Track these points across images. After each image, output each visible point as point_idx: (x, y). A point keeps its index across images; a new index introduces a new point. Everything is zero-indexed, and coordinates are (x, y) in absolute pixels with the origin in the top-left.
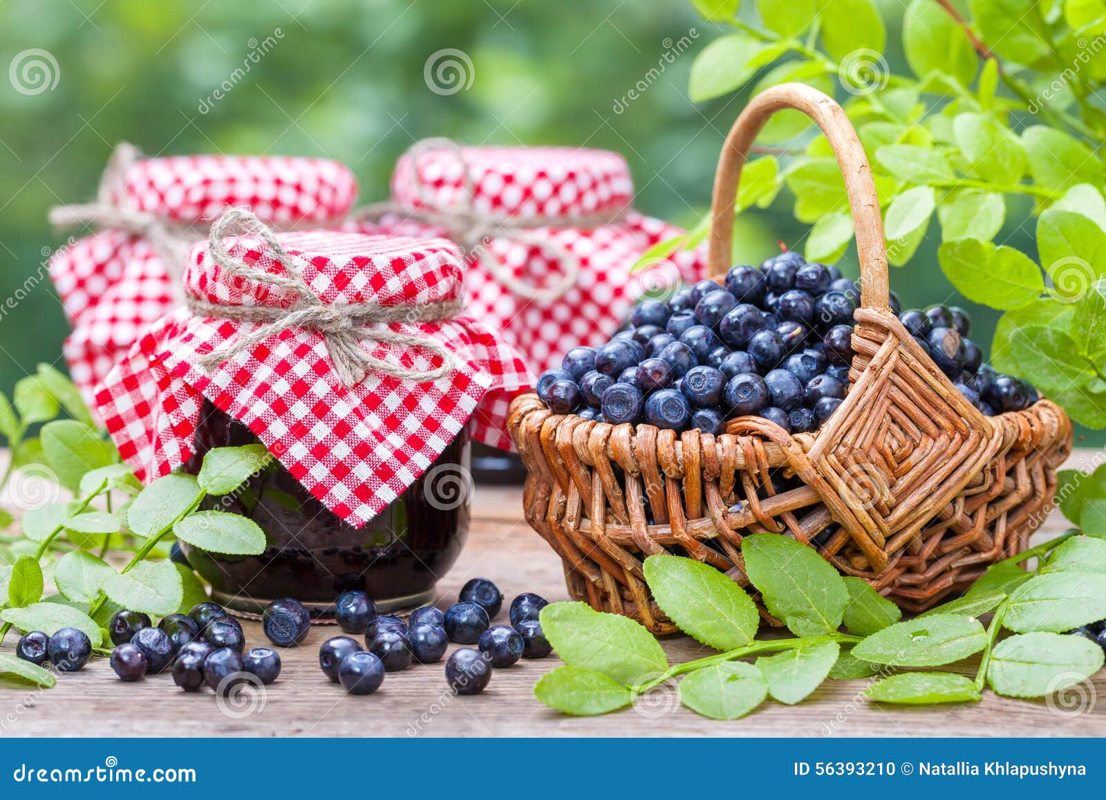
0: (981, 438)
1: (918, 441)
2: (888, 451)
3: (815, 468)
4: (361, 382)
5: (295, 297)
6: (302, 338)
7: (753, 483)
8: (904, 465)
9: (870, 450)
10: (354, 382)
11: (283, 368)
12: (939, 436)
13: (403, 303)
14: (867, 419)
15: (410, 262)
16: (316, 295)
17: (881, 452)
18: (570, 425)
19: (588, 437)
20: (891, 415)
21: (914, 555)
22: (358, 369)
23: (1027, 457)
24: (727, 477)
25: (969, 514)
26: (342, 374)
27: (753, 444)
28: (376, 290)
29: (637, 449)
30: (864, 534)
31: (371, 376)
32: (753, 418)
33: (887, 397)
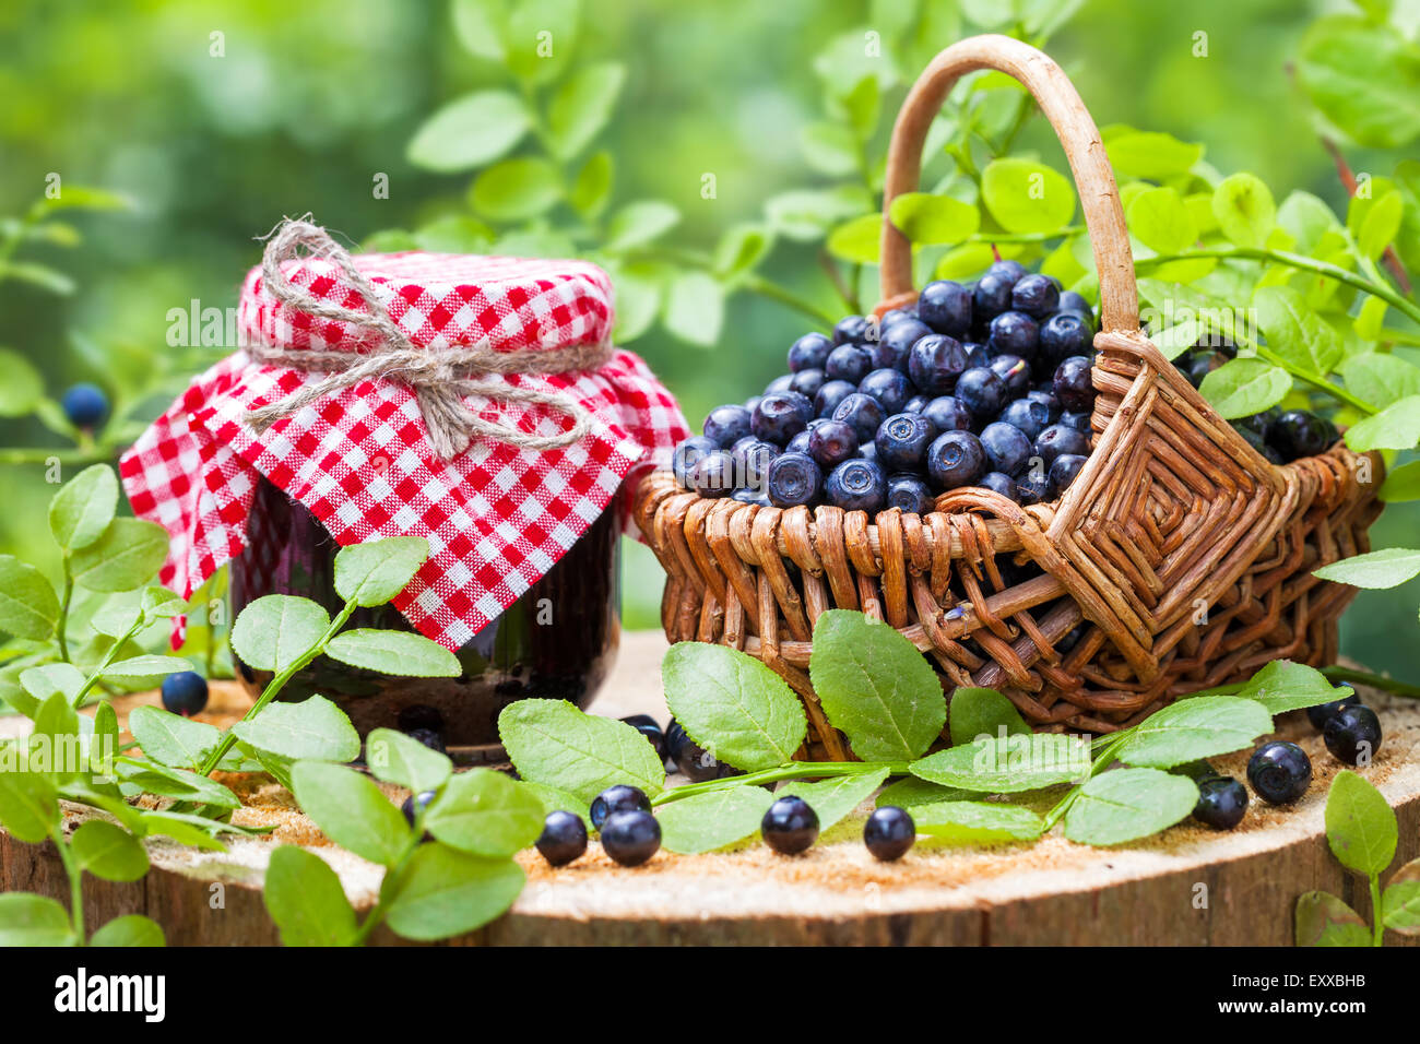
0: (1272, 496)
1: (1189, 506)
2: (1152, 521)
3: (1057, 550)
4: (465, 452)
5: (377, 339)
6: (387, 394)
7: (975, 576)
8: (1173, 538)
9: (1126, 522)
10: (453, 453)
11: (359, 433)
12: (1216, 497)
13: (524, 348)
14: (1121, 481)
15: (534, 293)
16: (405, 336)
17: (1142, 524)
18: (725, 512)
19: (751, 527)
20: (1151, 473)
21: (1190, 657)
22: (460, 434)
23: (1330, 517)
24: (940, 570)
25: (1259, 597)
26: (438, 443)
27: (971, 524)
28: (486, 331)
29: (819, 540)
30: (1126, 635)
31: (478, 444)
32: (971, 490)
33: (1145, 449)
